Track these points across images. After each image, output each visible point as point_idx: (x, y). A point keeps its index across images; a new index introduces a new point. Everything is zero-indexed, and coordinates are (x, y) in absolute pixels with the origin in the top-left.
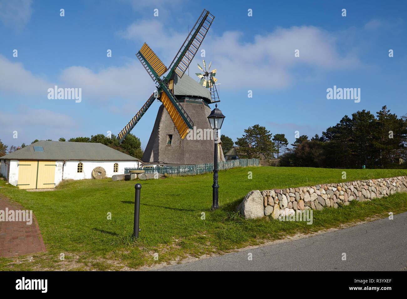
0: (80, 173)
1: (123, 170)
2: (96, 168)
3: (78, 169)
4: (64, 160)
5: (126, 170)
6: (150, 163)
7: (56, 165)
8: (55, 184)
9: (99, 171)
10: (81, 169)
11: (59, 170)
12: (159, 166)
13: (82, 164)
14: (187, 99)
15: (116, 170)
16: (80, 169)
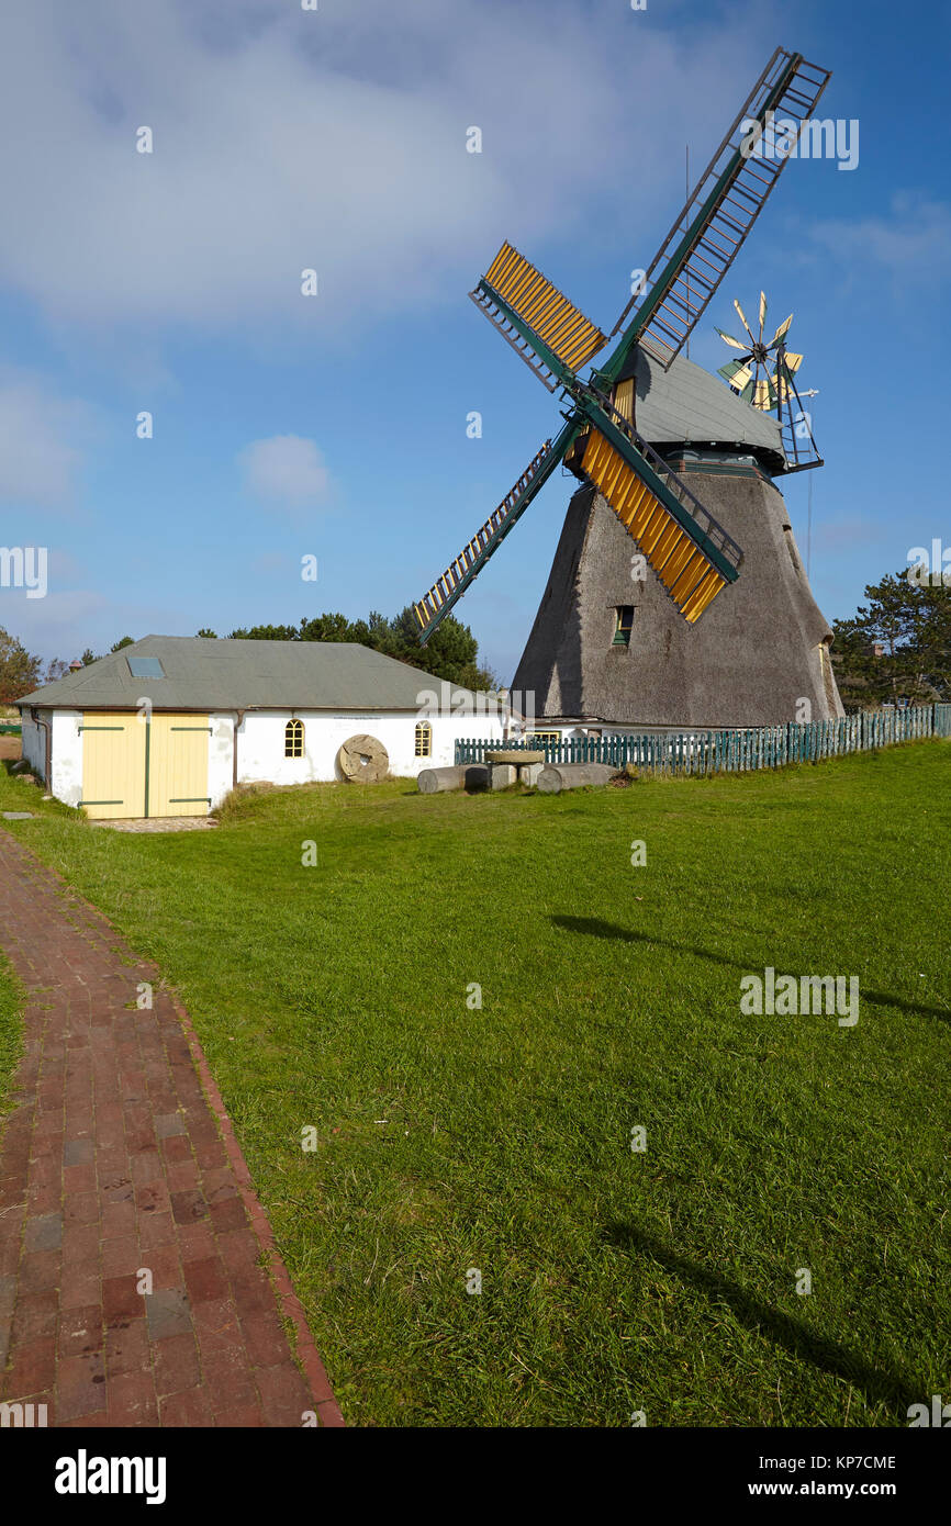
0: (294, 759)
1: (448, 748)
2: (354, 740)
3: (289, 743)
4: (236, 710)
5: (463, 748)
6: (548, 721)
7: (211, 730)
8: (209, 801)
9: (365, 752)
10: (298, 743)
11: (222, 747)
12: (585, 731)
13: (299, 725)
14: (688, 458)
15: (423, 749)
16: (294, 746)
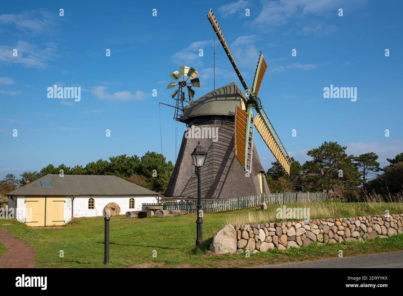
0: (91, 210)
1: (140, 206)
2: (110, 204)
3: (89, 205)
4: (72, 196)
5: (144, 205)
6: (172, 198)
7: (65, 201)
8: (64, 221)
9: (114, 208)
10: (93, 205)
11: (68, 206)
12: (184, 201)
13: (93, 200)
15: (132, 205)
16: (91, 206)
